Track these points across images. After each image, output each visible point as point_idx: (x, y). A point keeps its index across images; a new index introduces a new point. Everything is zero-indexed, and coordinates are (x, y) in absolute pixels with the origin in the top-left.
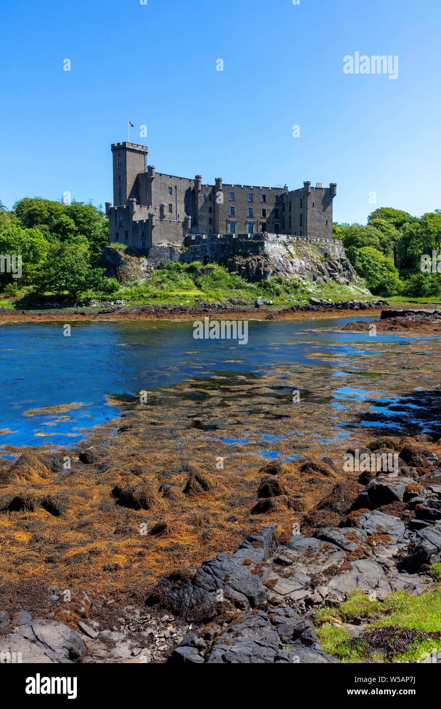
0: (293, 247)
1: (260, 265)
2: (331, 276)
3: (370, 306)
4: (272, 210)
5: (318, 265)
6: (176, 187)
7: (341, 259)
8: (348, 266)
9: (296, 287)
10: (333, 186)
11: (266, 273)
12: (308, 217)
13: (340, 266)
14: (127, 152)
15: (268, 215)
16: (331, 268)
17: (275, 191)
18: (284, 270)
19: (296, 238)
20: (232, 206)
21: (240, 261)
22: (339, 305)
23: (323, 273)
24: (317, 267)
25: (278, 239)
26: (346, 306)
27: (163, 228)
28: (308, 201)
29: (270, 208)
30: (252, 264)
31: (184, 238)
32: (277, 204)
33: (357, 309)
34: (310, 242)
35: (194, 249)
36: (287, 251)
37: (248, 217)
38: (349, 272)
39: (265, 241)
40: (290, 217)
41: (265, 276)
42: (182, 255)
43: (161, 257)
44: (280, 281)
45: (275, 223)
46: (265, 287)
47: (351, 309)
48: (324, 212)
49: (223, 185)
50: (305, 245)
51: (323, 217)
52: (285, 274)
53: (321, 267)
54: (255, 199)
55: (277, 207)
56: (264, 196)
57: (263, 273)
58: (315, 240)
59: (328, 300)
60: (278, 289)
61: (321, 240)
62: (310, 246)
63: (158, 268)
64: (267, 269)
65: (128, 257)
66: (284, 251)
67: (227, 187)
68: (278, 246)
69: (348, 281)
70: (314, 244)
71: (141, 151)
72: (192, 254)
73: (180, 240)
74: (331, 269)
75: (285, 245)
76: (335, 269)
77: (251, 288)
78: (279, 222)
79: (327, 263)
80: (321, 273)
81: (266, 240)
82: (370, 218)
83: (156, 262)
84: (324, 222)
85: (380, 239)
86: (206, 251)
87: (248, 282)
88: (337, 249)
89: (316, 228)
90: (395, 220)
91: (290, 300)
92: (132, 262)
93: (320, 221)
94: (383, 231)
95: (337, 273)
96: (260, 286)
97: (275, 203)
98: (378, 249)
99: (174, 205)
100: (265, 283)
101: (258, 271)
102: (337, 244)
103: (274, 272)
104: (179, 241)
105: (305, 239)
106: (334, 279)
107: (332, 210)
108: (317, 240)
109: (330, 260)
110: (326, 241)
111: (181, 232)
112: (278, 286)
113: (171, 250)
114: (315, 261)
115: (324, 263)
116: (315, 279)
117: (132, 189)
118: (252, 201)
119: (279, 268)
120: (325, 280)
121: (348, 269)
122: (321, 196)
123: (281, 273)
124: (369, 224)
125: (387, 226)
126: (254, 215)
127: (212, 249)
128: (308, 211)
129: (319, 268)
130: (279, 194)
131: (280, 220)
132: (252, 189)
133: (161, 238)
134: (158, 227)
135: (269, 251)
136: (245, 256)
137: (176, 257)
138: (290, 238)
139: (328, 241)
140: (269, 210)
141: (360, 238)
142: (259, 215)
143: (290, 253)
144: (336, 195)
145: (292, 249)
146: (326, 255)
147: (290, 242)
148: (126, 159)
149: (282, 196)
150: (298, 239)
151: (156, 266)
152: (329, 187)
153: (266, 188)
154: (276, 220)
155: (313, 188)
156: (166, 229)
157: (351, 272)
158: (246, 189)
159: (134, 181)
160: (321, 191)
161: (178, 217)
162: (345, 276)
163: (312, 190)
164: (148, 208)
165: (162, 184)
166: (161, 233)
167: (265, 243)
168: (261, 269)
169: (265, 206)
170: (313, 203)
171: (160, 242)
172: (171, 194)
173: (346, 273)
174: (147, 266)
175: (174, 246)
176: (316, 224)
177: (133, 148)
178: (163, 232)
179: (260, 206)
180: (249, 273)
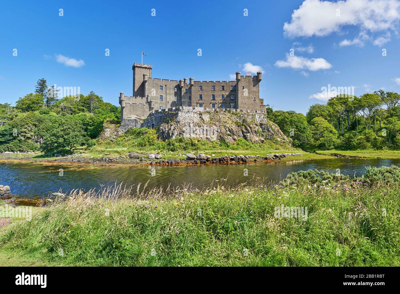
0: (208, 116)
4: (227, 94)
5: (229, 128)
6: (166, 86)
7: (260, 123)
8: (269, 128)
10: (259, 74)
12: (239, 96)
13: (258, 128)
14: (137, 68)
17: (231, 83)
19: (213, 109)
20: (201, 94)
22: (216, 159)
23: (234, 134)
24: (227, 129)
27: (132, 108)
28: (239, 85)
31: (149, 114)
32: (232, 91)
34: (229, 112)
35: (147, 120)
36: (201, 119)
37: (211, 100)
41: (172, 137)
42: (142, 124)
43: (129, 126)
45: (231, 103)
48: (253, 92)
49: (194, 82)
50: (222, 114)
51: (252, 95)
53: (232, 129)
55: (232, 93)
56: (223, 87)
57: (171, 135)
58: (235, 110)
59: (211, 155)
61: (241, 110)
62: (228, 114)
63: (126, 133)
64: (174, 132)
66: (197, 119)
67: (197, 83)
68: (192, 115)
69: (264, 140)
70: (233, 114)
71: (147, 68)
72: (146, 124)
73: (146, 115)
74: (245, 131)
75: (200, 114)
76: (248, 131)
79: (243, 127)
80: (231, 134)
81: (181, 111)
82: (330, 100)
83: (125, 129)
84: (253, 98)
86: (153, 121)
88: (257, 117)
89: (245, 103)
93: (249, 98)
95: (249, 134)
97: (230, 91)
98: (326, 119)
99: (164, 96)
100: (170, 142)
101: (168, 133)
102: (259, 113)
103: (180, 133)
105: (224, 110)
106: (246, 138)
107: (259, 90)
109: (246, 124)
110: (247, 111)
111: (147, 110)
113: (135, 121)
114: (228, 125)
115: (240, 127)
116: (221, 138)
118: (214, 90)
120: (234, 139)
121: (269, 131)
122: (249, 81)
126: (216, 99)
127: (155, 119)
128: (239, 92)
129: (230, 130)
130: (234, 85)
131: (234, 101)
132: (214, 83)
133: (131, 114)
134: (129, 108)
135: (181, 118)
136: (167, 123)
137: (138, 125)
138: (207, 109)
139: (249, 111)
142: (219, 98)
143: (203, 120)
145: (206, 117)
146: (244, 121)
147: (208, 112)
148: (135, 72)
150: (216, 110)
151: (125, 131)
152: (257, 75)
153: (225, 81)
154: (232, 101)
155: (243, 76)
156: (134, 109)
157: (271, 133)
158: (210, 83)
160: (249, 78)
161: (168, 103)
162: (263, 135)
163: (242, 78)
164: (136, 98)
165: (154, 84)
166: (130, 111)
167: (179, 113)
168: (170, 132)
169: (223, 93)
170: (243, 86)
171: (129, 117)
172: (162, 90)
173: (265, 134)
174: (118, 132)
175: (140, 119)
176: (246, 100)
177: (140, 66)
178: (132, 110)
179: (220, 93)
180: (163, 135)
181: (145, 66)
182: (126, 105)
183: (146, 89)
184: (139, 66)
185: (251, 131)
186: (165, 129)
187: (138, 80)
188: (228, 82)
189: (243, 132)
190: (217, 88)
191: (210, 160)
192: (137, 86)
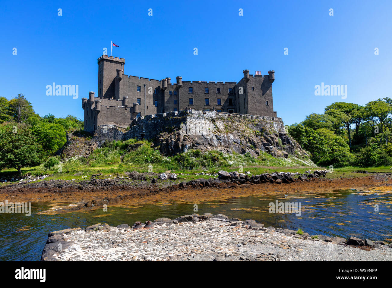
0: (222, 123)
1: (179, 139)
2: (266, 148)
3: (300, 178)
4: (226, 99)
5: (249, 139)
6: (145, 86)
7: (279, 134)
8: (289, 140)
9: (214, 160)
10: (271, 73)
11: (184, 146)
12: (249, 100)
13: (278, 140)
14: (105, 62)
15: (222, 104)
16: (267, 141)
17: (228, 85)
18: (207, 143)
19: (227, 115)
20: (191, 97)
21: (164, 136)
22: (256, 178)
23: (255, 147)
24: (248, 140)
25: (205, 115)
26: (265, 179)
27: (109, 113)
28: (248, 86)
29: (224, 98)
30: (171, 139)
31: (132, 121)
32: (230, 94)
33: (279, 183)
34: (244, 118)
35: (133, 129)
36: (214, 126)
37: (205, 106)
38: (290, 146)
39: (187, 117)
40: (239, 103)
41: (182, 150)
42: (125, 134)
43: (105, 137)
44: (197, 155)
45: (229, 109)
46: (179, 160)
47: (272, 182)
48: (265, 95)
49: (183, 82)
50: (237, 121)
51: (263, 99)
52: (206, 147)
53: (253, 140)
54: (211, 91)
55: (231, 97)
56: (219, 89)
57: (180, 147)
58: (250, 117)
59: (246, 173)
60: (192, 163)
61: (257, 117)
62: (244, 122)
63: (102, 146)
64: (184, 143)
65: (75, 137)
66: (211, 126)
67: (186, 83)
68: (204, 122)
69: (287, 153)
70: (249, 121)
71: (118, 62)
72: (132, 134)
74: (266, 143)
75: (213, 120)
76: (270, 142)
77: (166, 162)
78: (233, 109)
79: (263, 137)
80: (253, 146)
81: (189, 116)
82: (327, 110)
83: (100, 142)
84: (265, 103)
85: (333, 122)
86: (143, 130)
87: (166, 156)
88: (275, 125)
89: (257, 109)
90: (346, 109)
91: (202, 174)
92: (78, 142)
93: (260, 102)
94: (335, 117)
95: (272, 146)
96: (176, 159)
97: (228, 94)
98: (331, 130)
99: (142, 99)
100: (181, 156)
101: (176, 145)
102: (276, 121)
103: (193, 145)
104: (127, 123)
105: (239, 116)
106: (269, 152)
107: (272, 93)
108: (252, 117)
109: (266, 134)
110: (263, 118)
111: (129, 116)
112: (193, 159)
113: (115, 130)
114: (247, 135)
115: (259, 138)
116: (243, 152)
117: (109, 89)
118: (208, 93)
119: (200, 141)
120: (257, 153)
121: (289, 143)
122: (260, 82)
123: (202, 147)
124: (326, 113)
125: (339, 113)
126: (210, 104)
127: (147, 128)
128: (249, 94)
129: (251, 142)
130: (232, 86)
131: (234, 107)
132: (208, 84)
133: (107, 121)
134: (105, 112)
135: (192, 125)
136: (170, 131)
137: (119, 136)
138: (220, 114)
139: (265, 118)
140: (224, 100)
141: (316, 123)
142: (215, 103)
143: (217, 127)
144: (274, 80)
145: (220, 124)
146: (262, 130)
147: (221, 118)
148: (103, 67)
149: (234, 88)
150: (229, 116)
151: (101, 145)
152: (268, 74)
153: (220, 83)
154: (230, 107)
155: (252, 75)
156: (113, 114)
157: (292, 146)
158: (203, 84)
159: (110, 83)
160: (259, 78)
161: (147, 108)
162: (284, 149)
163: (251, 77)
164: (109, 100)
165: (130, 83)
166: (107, 117)
167: (188, 118)
168: (180, 143)
169: (220, 97)
170: (253, 88)
171: (106, 124)
172: (140, 91)
173: (286, 146)
174: (90, 145)
175: (120, 127)
176: (257, 105)
177: (110, 59)
178: (109, 116)
179: (215, 96)
180: (168, 147)
181: (117, 60)
182: (101, 109)
183: (120, 89)
184: (108, 59)
185: (274, 142)
186: (170, 139)
187: (107, 77)
188: (224, 83)
189: (264, 144)
190: (212, 91)
191: (249, 178)
192: (107, 84)
